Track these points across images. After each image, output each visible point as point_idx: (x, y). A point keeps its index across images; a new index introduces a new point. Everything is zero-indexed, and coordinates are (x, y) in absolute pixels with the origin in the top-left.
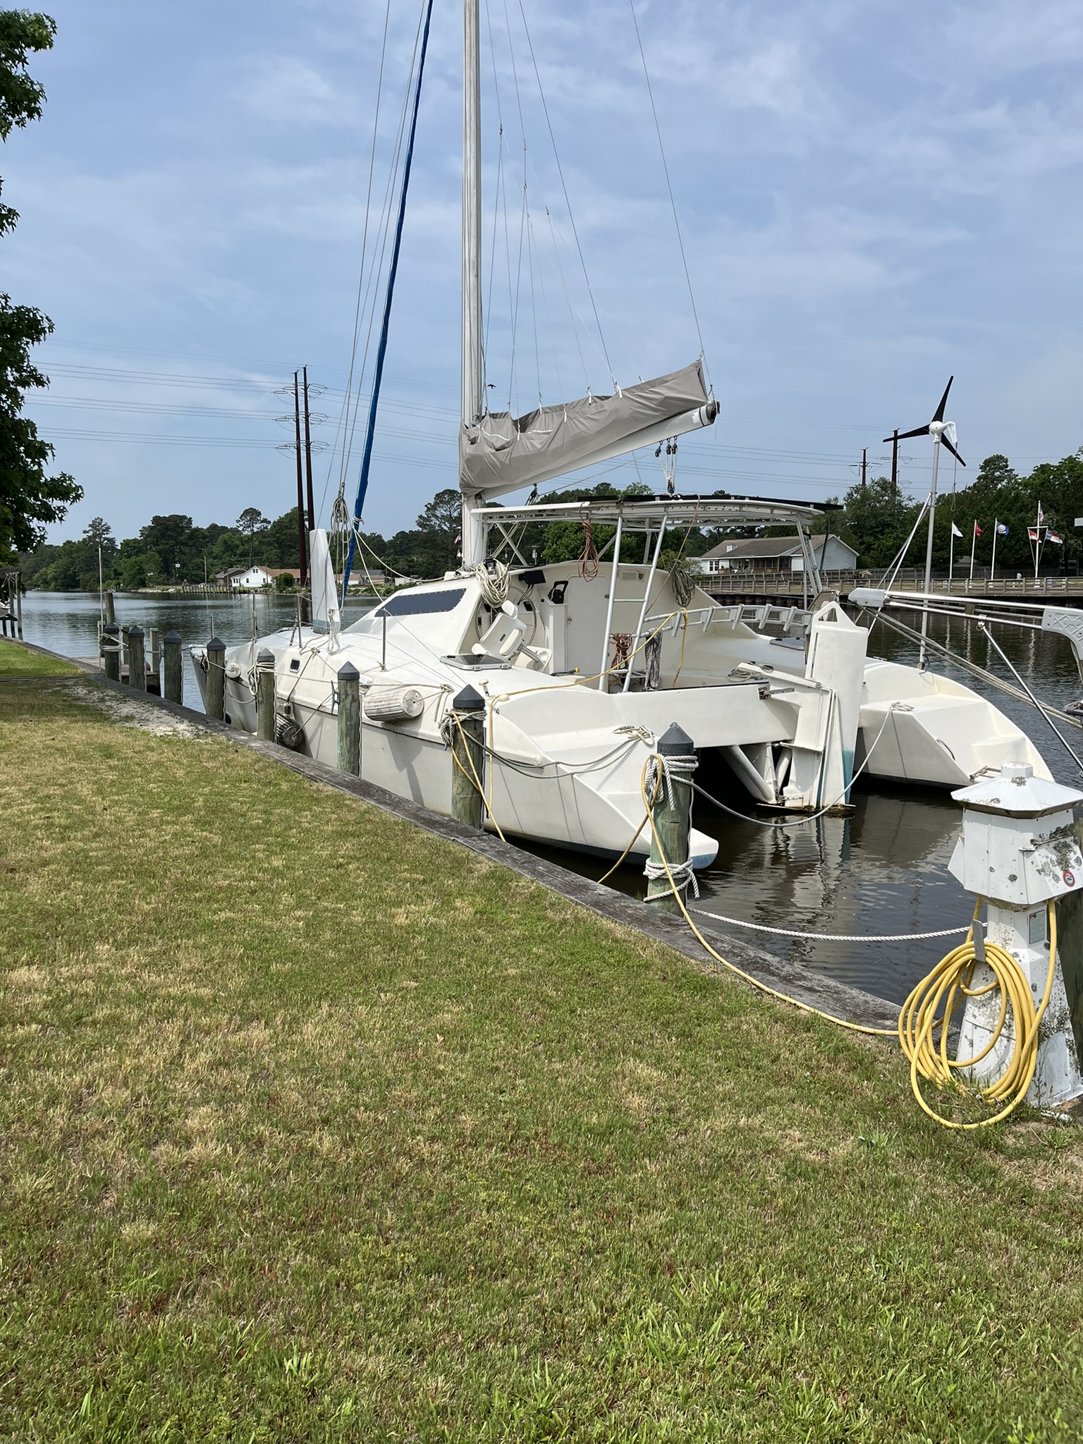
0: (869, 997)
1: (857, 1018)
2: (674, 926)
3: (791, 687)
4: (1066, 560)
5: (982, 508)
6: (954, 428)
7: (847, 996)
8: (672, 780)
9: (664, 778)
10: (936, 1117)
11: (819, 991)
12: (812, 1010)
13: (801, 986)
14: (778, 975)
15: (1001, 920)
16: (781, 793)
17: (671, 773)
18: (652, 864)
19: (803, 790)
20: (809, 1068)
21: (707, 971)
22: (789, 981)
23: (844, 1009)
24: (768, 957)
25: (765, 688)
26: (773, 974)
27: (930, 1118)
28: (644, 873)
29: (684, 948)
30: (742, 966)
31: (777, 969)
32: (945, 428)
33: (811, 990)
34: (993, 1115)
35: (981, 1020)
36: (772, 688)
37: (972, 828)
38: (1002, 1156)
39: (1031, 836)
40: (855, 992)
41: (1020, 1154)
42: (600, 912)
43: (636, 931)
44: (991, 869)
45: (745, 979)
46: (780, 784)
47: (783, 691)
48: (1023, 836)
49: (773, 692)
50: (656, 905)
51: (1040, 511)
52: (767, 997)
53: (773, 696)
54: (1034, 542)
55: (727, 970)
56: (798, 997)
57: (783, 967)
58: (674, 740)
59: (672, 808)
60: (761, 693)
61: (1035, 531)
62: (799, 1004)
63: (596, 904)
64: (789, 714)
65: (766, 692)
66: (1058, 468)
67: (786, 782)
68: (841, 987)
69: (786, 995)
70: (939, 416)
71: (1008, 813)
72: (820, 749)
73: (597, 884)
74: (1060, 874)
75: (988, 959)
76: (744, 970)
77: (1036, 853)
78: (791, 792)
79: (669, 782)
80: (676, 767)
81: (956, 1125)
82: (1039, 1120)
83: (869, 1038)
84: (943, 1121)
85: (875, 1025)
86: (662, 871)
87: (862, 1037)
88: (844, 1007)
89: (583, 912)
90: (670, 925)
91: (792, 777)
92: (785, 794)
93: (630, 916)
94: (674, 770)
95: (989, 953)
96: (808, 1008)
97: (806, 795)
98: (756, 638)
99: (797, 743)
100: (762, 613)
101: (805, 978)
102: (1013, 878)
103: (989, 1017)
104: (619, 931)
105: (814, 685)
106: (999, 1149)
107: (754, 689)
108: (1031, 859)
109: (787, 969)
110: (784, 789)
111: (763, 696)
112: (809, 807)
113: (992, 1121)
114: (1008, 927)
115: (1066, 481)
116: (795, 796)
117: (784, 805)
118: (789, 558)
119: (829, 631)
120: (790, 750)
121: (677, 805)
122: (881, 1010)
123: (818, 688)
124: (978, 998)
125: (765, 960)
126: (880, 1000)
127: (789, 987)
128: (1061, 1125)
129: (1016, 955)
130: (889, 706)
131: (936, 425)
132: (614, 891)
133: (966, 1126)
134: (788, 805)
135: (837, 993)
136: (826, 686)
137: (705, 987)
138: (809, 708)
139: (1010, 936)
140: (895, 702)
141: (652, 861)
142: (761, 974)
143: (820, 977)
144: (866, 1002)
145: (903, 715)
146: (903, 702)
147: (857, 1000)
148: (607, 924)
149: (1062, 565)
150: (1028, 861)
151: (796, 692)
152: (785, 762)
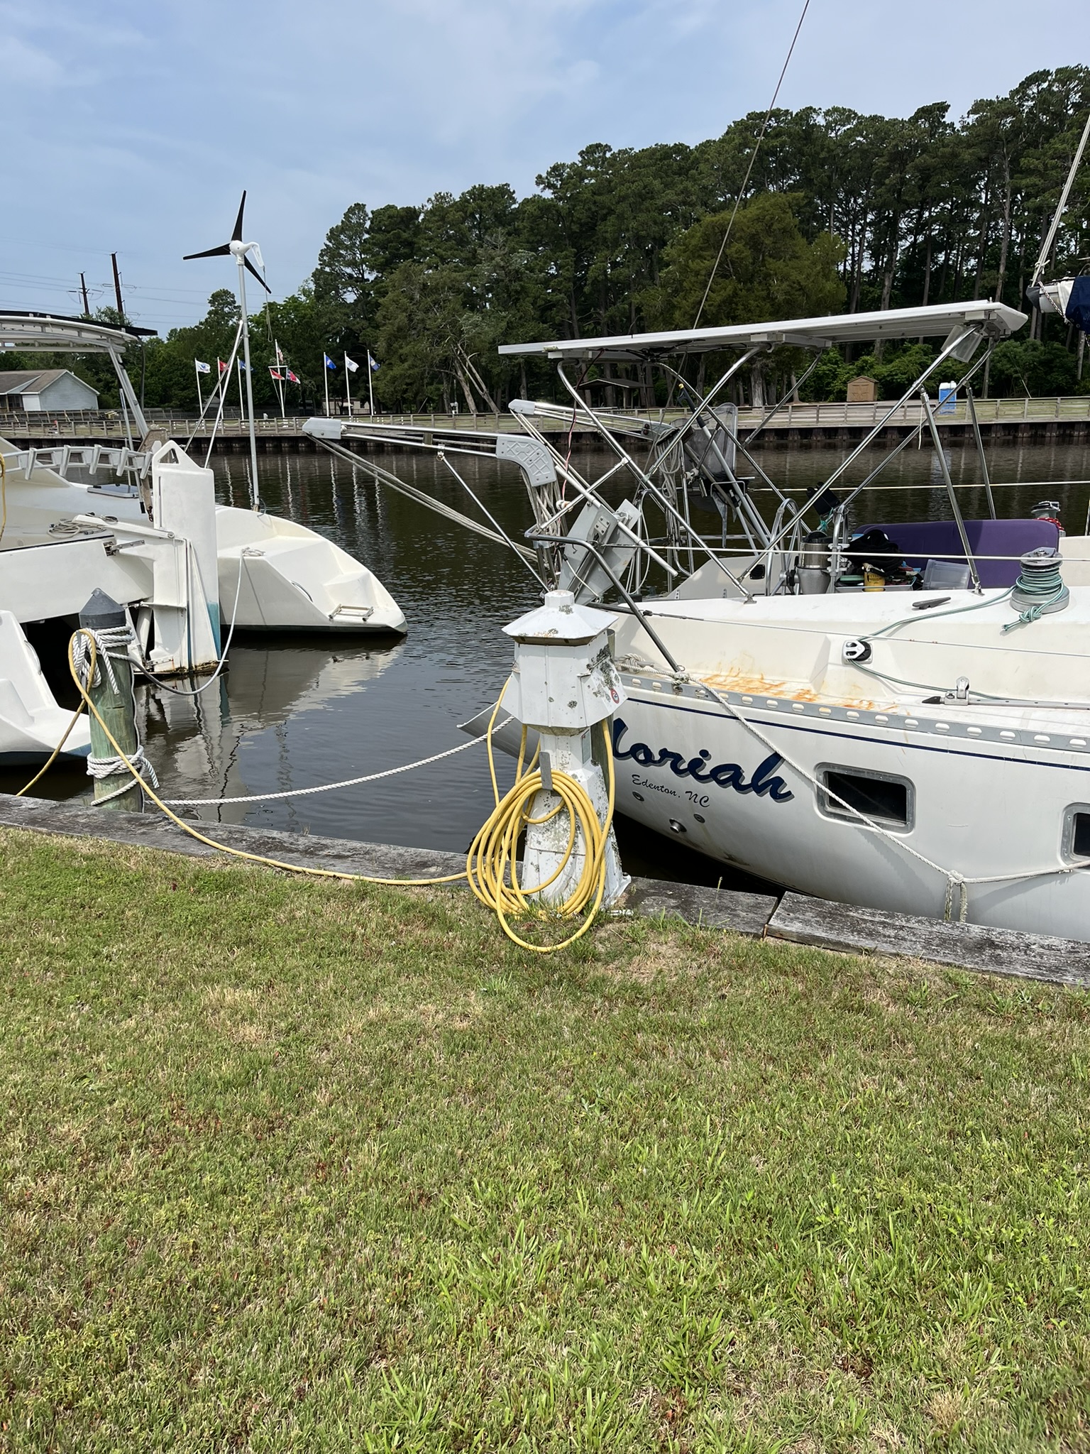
0: (401, 850)
1: (401, 872)
2: (148, 825)
3: (141, 540)
4: (303, 400)
5: (219, 345)
6: (258, 249)
7: (379, 854)
8: (111, 658)
9: (99, 657)
10: (531, 947)
11: (348, 857)
12: (357, 877)
13: (327, 856)
14: (297, 851)
15: (557, 747)
16: (148, 657)
17: (108, 649)
18: (98, 761)
19: (172, 651)
20: (391, 937)
21: (216, 866)
22: (311, 853)
23: (384, 867)
24: (275, 834)
25: (110, 543)
26: (291, 851)
27: (525, 949)
28: (88, 773)
29: (174, 847)
30: (253, 851)
31: (292, 844)
32: (247, 249)
33: (339, 857)
34: (578, 929)
35: (546, 845)
36: (119, 542)
37: (526, 660)
38: (600, 964)
39: (587, 661)
40: (384, 848)
41: (612, 956)
42: (44, 830)
43: (104, 841)
44: (551, 700)
45: (265, 864)
46: (144, 649)
47: (132, 545)
48: (579, 661)
49: (122, 546)
50: (110, 806)
51: (278, 350)
52: (296, 876)
53: (121, 551)
54: (277, 381)
55: (239, 860)
56: (332, 868)
57: (297, 840)
58: (102, 610)
59: (116, 691)
60: (108, 549)
61: (276, 370)
62: (338, 874)
63: (33, 821)
64: (142, 569)
65: (113, 548)
66: (284, 306)
67: (151, 645)
68: (369, 846)
69: (320, 868)
70: (237, 235)
71: (567, 642)
72: (184, 605)
73: (17, 797)
74: (609, 692)
75: (554, 786)
76: (259, 854)
77: (592, 677)
78: (158, 655)
79: (107, 661)
80: (113, 641)
81: (549, 949)
82: (610, 921)
83: (424, 890)
84: (540, 949)
85: (423, 876)
86: (113, 766)
87: (417, 890)
88: (383, 866)
89: (23, 835)
90: (142, 825)
91: (157, 638)
92: (153, 658)
93: (85, 825)
94: (109, 645)
95: (554, 780)
96: (351, 876)
97: (176, 656)
98: (68, 486)
99: (158, 601)
100: (91, 455)
101: (326, 847)
102: (573, 704)
103: (554, 840)
104: (85, 846)
105: (166, 535)
106: (596, 958)
107: (99, 545)
108: (588, 683)
109: (303, 842)
110: (151, 653)
111: (110, 552)
112: (181, 668)
113: (579, 933)
114: (565, 753)
115: (293, 320)
116: (163, 660)
117: (153, 670)
118: (19, 397)
119: (172, 474)
120: (150, 610)
121: (120, 686)
122: (419, 859)
123: (171, 538)
124: (542, 825)
125: (274, 838)
126: (413, 849)
127: (315, 860)
128: (630, 920)
129: (575, 776)
130: (240, 552)
131: (235, 245)
132: (47, 801)
133: (559, 946)
134: (157, 670)
135: (367, 853)
136: (179, 535)
137: (227, 885)
138: (163, 560)
139: (568, 760)
140: (244, 547)
141: (96, 756)
142: (277, 853)
143: (341, 841)
144: (401, 855)
145: (256, 561)
146: (253, 546)
147: (390, 855)
148: (61, 841)
149: (301, 405)
150: (585, 685)
151: (146, 545)
152: (145, 624)
